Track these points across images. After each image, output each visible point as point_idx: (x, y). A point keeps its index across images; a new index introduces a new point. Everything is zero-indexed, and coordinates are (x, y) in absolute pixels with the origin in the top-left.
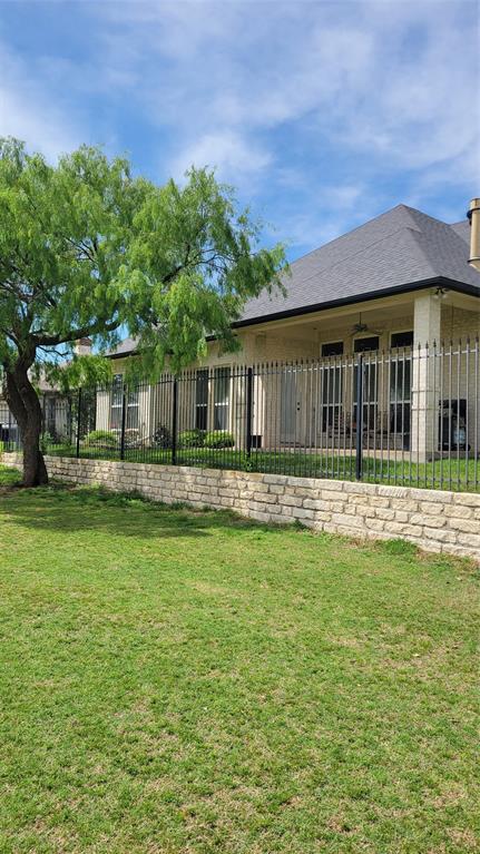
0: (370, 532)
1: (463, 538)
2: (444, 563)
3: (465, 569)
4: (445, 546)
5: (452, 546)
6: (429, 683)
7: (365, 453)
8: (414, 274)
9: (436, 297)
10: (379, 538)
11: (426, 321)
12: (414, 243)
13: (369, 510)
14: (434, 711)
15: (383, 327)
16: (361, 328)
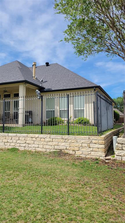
0: (6, 146)
1: (30, 146)
2: (25, 153)
3: (30, 153)
4: (25, 148)
5: (27, 148)
6: (17, 185)
7: (5, 125)
8: (19, 79)
9: (25, 85)
10: (8, 148)
11: (22, 91)
12: (19, 71)
13: (6, 141)
14: (18, 192)
15: (12, 92)
16: (5, 91)
